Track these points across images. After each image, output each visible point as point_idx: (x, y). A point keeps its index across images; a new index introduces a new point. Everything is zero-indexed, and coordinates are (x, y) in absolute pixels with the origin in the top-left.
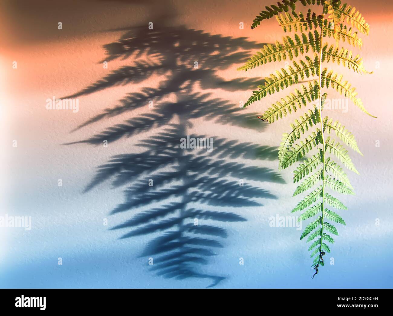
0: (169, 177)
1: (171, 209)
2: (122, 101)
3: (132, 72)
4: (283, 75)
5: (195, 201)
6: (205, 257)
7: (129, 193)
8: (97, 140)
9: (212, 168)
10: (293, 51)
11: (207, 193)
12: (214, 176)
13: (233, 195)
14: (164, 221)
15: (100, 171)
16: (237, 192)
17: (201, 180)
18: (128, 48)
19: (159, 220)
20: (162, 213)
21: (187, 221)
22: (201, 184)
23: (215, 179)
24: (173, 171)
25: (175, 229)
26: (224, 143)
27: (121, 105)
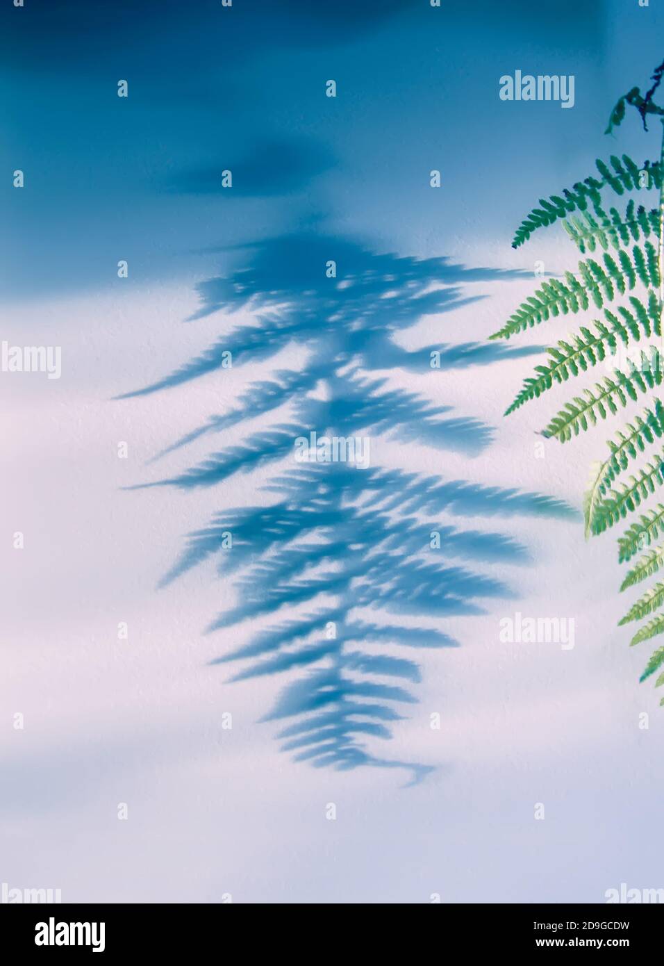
0: (316, 555)
1: (320, 623)
2: (240, 398)
3: (254, 337)
4: (585, 340)
5: (365, 604)
6: (387, 724)
7: (245, 589)
8: (189, 481)
9: (393, 536)
10: (602, 289)
11: (386, 587)
12: (397, 552)
13: (434, 592)
14: (307, 646)
15: (194, 542)
16: (442, 585)
17: (373, 563)
18: (242, 288)
19: (297, 646)
20: (302, 630)
21: (350, 647)
22: (373, 570)
23: (402, 558)
24: (324, 541)
25: (325, 663)
26: (414, 482)
27: (239, 406)
